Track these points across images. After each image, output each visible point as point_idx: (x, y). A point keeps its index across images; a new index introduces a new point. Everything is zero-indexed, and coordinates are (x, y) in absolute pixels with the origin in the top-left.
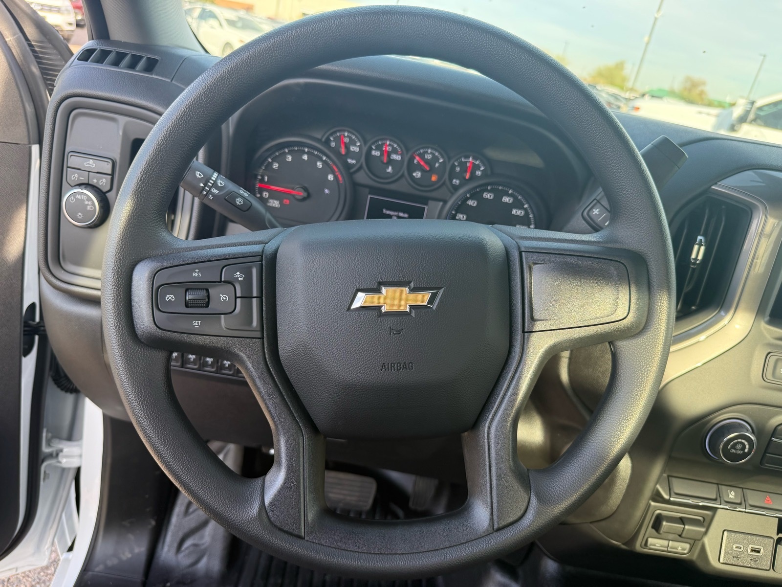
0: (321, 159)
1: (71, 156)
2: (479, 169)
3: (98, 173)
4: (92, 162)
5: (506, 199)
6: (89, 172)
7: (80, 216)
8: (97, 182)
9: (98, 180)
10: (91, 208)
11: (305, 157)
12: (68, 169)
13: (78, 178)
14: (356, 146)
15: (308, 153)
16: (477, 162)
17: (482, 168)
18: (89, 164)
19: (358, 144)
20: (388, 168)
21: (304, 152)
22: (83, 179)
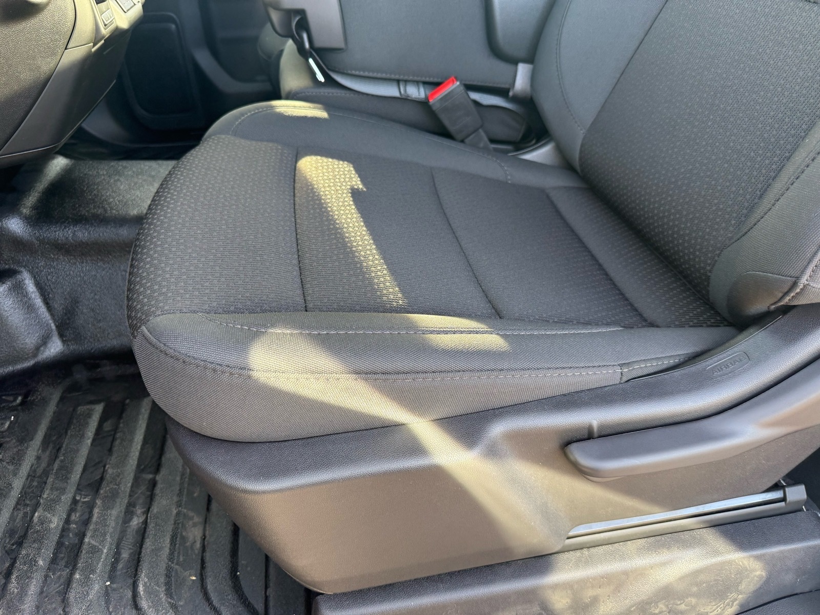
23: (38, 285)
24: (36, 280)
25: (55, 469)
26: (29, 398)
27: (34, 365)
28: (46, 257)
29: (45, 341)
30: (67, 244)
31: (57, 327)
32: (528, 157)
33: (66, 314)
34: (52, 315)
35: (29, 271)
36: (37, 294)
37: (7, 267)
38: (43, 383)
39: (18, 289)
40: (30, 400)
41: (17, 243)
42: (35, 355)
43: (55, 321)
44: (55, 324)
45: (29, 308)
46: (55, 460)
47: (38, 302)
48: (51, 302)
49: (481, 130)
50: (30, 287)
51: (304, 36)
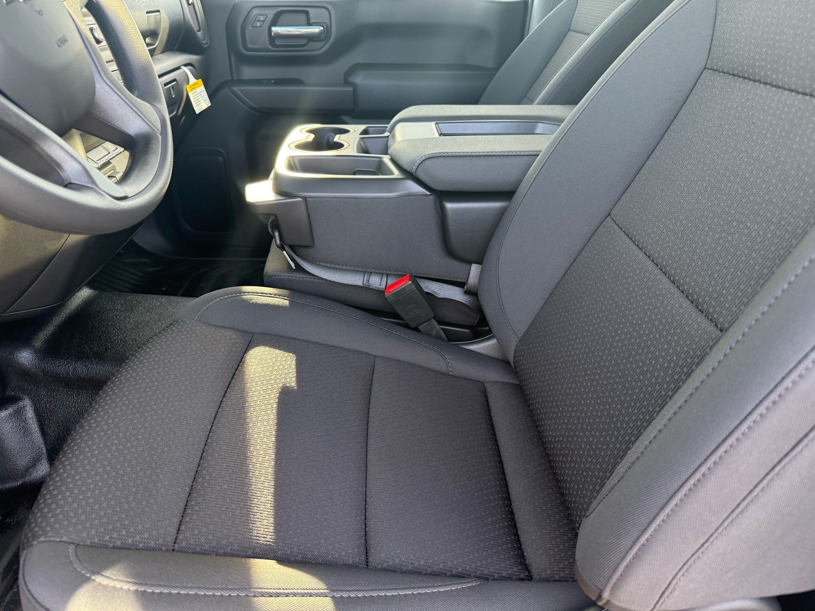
23: (37, 412)
24: (36, 408)
25: (6, 601)
26: (7, 520)
27: (21, 485)
28: (48, 388)
29: (35, 462)
30: (67, 378)
31: (47, 450)
32: (473, 347)
33: (57, 440)
34: (45, 440)
35: (31, 399)
36: (35, 420)
37: (13, 393)
38: (23, 505)
39: (19, 413)
40: (7, 521)
41: (25, 374)
42: (23, 476)
43: (46, 446)
44: (46, 448)
45: (26, 432)
46: (9, 591)
47: (34, 426)
48: (46, 428)
49: (433, 320)
50: (30, 413)
51: (277, 234)
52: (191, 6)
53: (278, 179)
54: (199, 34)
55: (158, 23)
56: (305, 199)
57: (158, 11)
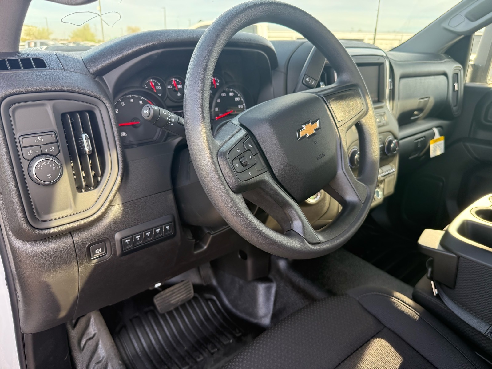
0: (141, 100)
1: (22, 139)
2: (217, 82)
3: (46, 144)
4: (40, 138)
5: (231, 94)
6: (40, 145)
7: (49, 176)
8: (49, 150)
9: (48, 149)
10: (56, 168)
11: (132, 101)
12: (23, 149)
13: (33, 152)
14: (158, 86)
15: (132, 98)
16: (216, 79)
17: (219, 81)
18: (38, 140)
19: (159, 84)
20: (178, 93)
21: (130, 98)
22: (37, 152)
35: (277, 285)
39: (269, 288)
51: (430, 270)
52: (456, 93)
53: (447, 234)
54: (454, 108)
55: (426, 103)
56: (459, 257)
57: (429, 97)
